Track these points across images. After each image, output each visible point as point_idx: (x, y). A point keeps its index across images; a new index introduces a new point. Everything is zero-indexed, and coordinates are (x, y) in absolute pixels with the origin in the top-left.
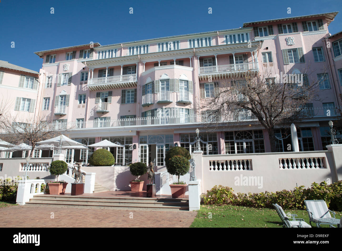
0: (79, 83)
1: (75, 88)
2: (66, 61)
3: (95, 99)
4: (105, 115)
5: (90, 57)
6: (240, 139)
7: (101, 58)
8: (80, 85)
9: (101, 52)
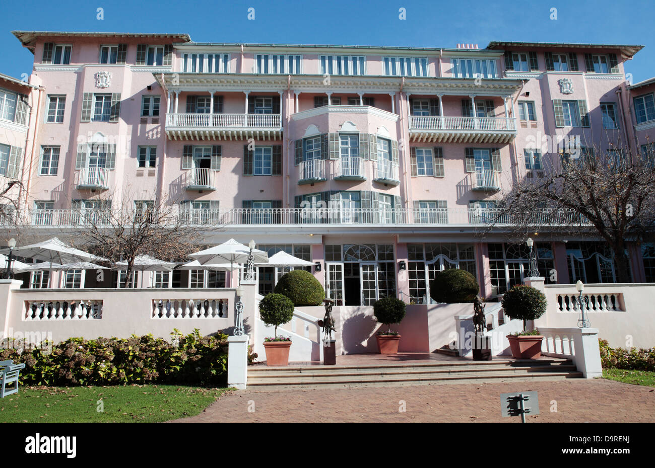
0: (139, 120)
1: (128, 129)
2: (101, 65)
3: (180, 158)
4: (205, 196)
5: (165, 64)
6: (514, 258)
7: (190, 70)
8: (140, 126)
9: (190, 55)
